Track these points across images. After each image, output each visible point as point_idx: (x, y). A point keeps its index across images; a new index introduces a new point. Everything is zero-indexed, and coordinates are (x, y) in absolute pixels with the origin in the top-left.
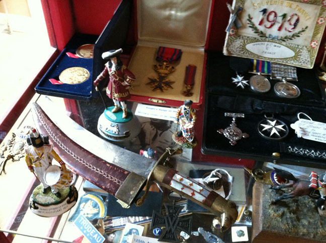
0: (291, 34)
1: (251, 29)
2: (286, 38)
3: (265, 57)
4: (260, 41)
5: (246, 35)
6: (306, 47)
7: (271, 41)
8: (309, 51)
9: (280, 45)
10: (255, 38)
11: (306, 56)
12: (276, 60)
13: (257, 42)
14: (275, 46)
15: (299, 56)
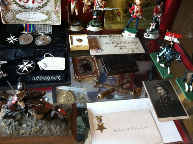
0: (41, 4)
1: (15, 5)
2: (39, 7)
3: (30, 22)
4: (23, 12)
5: (13, 9)
6: (53, 11)
7: (30, 10)
8: (56, 14)
9: (37, 12)
10: (20, 10)
11: (55, 17)
12: (38, 22)
13: (21, 12)
14: (34, 13)
15: (51, 18)
